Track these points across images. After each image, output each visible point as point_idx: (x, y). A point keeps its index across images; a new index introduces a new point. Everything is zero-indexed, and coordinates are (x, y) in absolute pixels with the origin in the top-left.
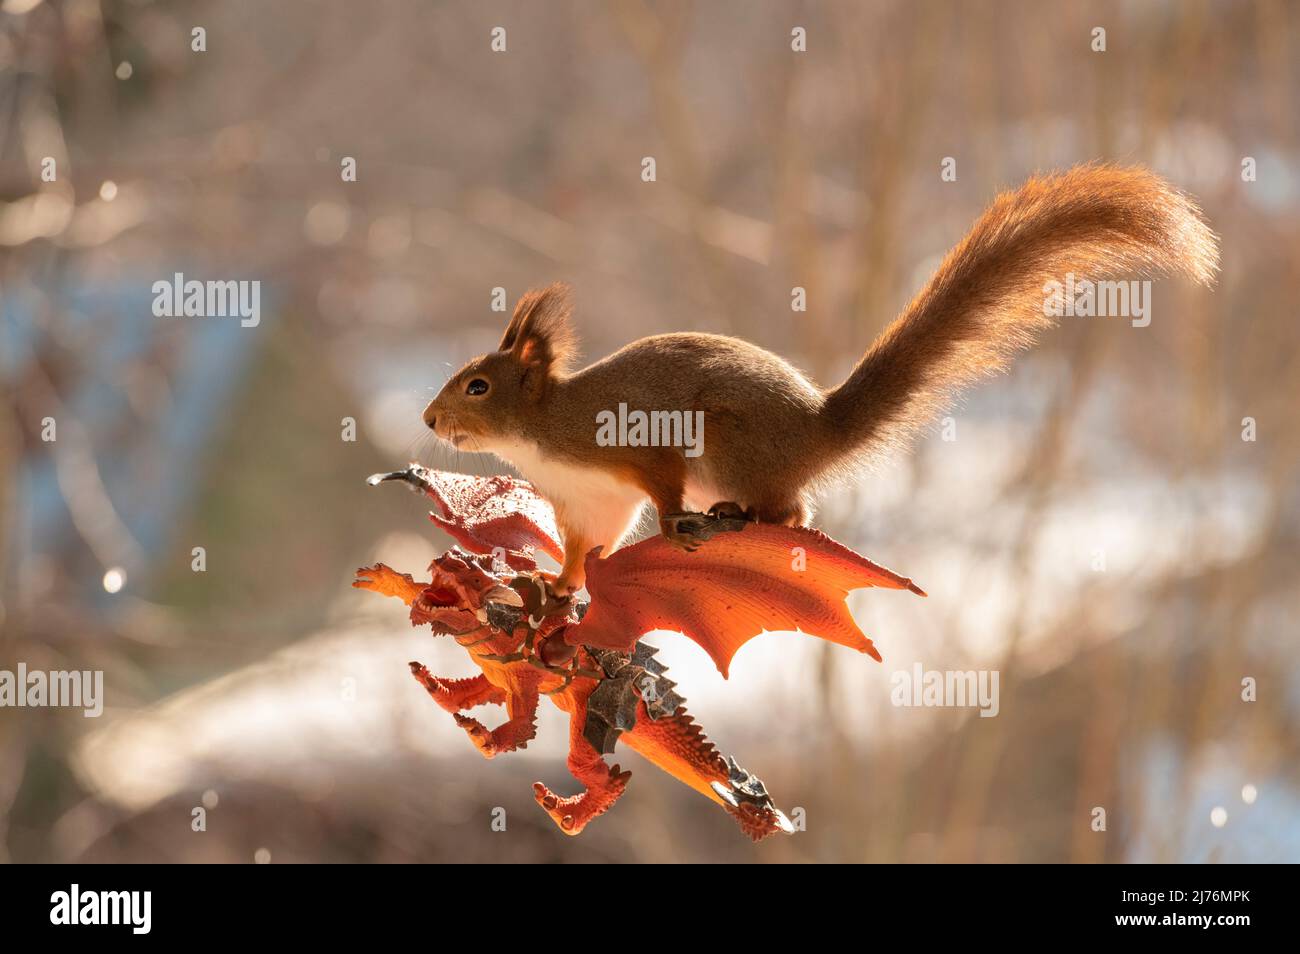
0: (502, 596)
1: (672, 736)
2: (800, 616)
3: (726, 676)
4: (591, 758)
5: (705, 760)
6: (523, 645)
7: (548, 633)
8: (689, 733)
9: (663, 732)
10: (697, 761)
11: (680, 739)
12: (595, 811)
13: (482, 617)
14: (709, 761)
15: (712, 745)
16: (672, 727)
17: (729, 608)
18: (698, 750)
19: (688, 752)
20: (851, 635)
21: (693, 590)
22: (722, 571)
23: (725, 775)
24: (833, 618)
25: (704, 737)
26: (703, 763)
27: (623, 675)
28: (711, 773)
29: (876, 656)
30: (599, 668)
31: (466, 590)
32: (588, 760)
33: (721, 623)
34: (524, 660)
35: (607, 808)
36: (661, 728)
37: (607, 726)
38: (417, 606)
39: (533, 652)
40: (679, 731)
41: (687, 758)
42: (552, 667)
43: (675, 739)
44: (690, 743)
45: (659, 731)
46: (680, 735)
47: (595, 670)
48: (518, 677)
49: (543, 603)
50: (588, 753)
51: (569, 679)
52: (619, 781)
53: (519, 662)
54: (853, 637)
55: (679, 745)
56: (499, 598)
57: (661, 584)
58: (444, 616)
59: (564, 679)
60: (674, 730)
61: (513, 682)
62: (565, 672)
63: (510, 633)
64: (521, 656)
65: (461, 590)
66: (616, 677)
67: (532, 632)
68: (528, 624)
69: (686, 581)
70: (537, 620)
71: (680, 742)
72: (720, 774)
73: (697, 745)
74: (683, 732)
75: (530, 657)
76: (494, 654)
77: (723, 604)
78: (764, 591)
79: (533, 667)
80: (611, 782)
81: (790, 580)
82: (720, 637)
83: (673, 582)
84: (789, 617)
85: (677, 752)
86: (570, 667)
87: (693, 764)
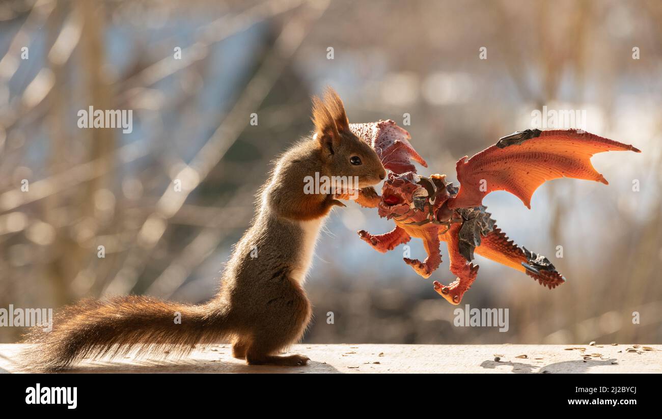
0: (420, 193)
1: (492, 241)
2: (565, 170)
3: (529, 208)
4: (463, 264)
5: (511, 250)
6: (429, 215)
7: (440, 206)
8: (500, 238)
9: (488, 240)
10: (506, 251)
11: (496, 242)
12: (465, 290)
13: (412, 206)
14: (513, 251)
15: (513, 242)
16: (492, 237)
17: (528, 173)
18: (506, 246)
19: (501, 248)
20: (592, 174)
21: (509, 168)
22: (524, 156)
23: (523, 256)
24: (582, 168)
25: (508, 238)
26: (510, 252)
27: (471, 218)
28: (516, 257)
29: (605, 182)
30: (460, 217)
31: (406, 195)
32: (461, 265)
33: (524, 182)
34: (431, 222)
35: (470, 287)
36: (487, 239)
37: (470, 246)
38: (382, 208)
39: (434, 217)
40: (495, 238)
41: (502, 251)
42: (442, 222)
43: (494, 243)
44: (501, 243)
45: (486, 240)
46: (496, 240)
47: (459, 218)
48: (429, 231)
49: (436, 190)
50: (462, 262)
51: (449, 226)
52: (474, 272)
53: (428, 224)
54: (593, 175)
55: (497, 245)
56: (419, 194)
57: (494, 169)
58: (396, 210)
59: (447, 227)
60: (493, 238)
61: (427, 235)
62: (448, 223)
63: (422, 210)
64: (428, 221)
65: (403, 195)
66: (469, 219)
67: (431, 207)
68: (429, 203)
69: (506, 165)
70: (433, 200)
71: (496, 244)
72: (521, 257)
73: (505, 243)
74: (497, 238)
75: (433, 220)
76: (414, 222)
77: (525, 172)
78: (545, 161)
79: (434, 225)
80: (471, 273)
81: (559, 154)
82: (525, 189)
83: (499, 167)
84: (559, 172)
85: (496, 249)
86: (449, 221)
87: (505, 254)
